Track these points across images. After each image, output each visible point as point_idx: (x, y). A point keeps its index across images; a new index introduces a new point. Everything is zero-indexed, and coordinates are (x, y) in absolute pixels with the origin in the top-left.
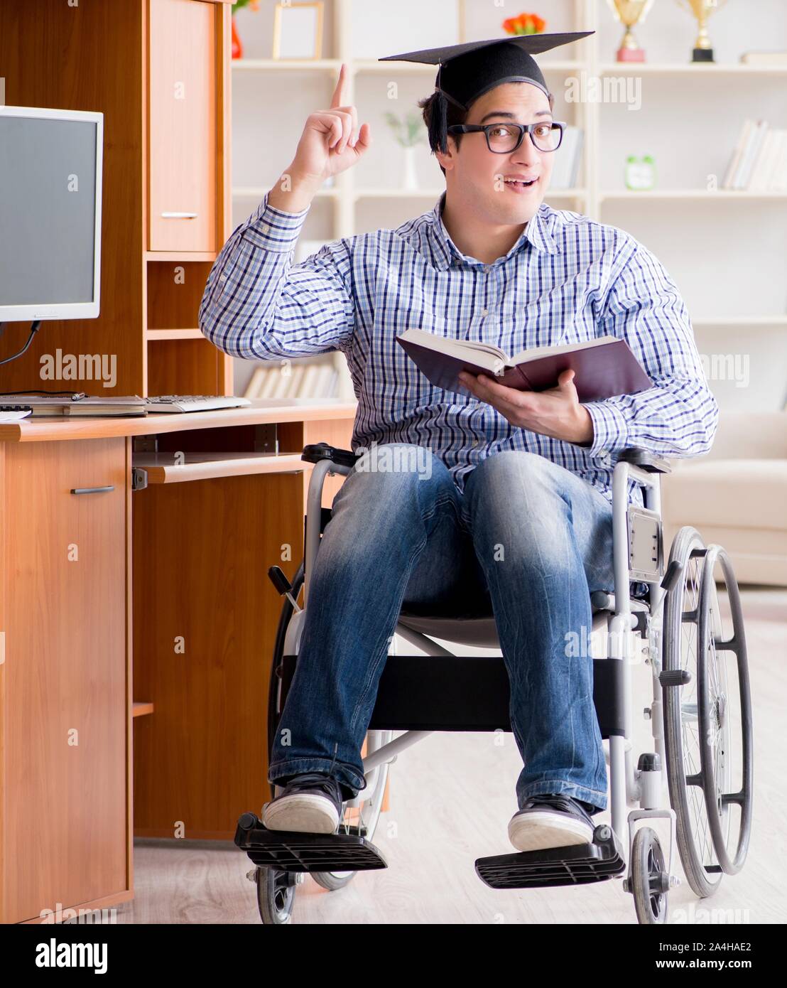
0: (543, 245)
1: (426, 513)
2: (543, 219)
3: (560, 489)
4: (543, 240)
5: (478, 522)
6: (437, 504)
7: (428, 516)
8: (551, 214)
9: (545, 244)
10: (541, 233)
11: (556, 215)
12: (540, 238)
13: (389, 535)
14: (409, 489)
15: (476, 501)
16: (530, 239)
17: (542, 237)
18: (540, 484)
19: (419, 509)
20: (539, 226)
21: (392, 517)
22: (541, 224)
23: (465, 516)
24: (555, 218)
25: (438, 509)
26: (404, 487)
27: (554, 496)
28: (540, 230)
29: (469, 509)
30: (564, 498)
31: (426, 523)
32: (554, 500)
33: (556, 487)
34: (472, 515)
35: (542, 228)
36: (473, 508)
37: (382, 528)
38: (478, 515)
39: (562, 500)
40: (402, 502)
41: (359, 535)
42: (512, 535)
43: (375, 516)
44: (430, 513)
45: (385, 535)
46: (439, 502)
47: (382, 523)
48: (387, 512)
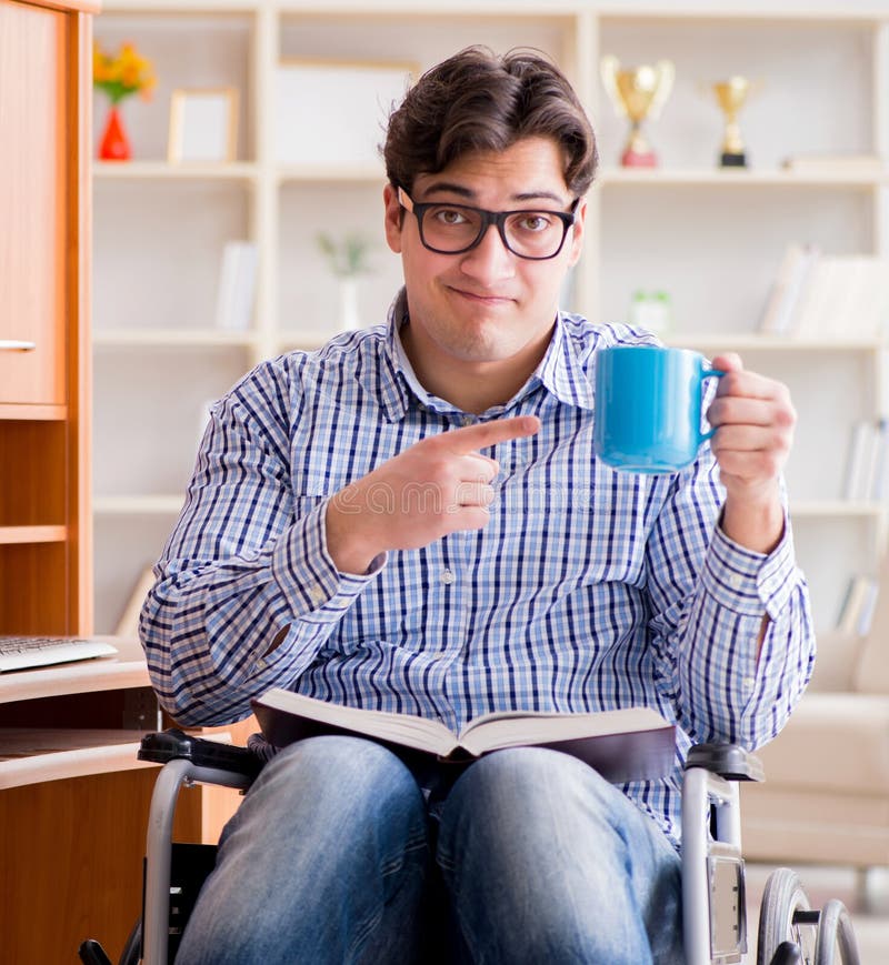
0: (569, 392)
1: (387, 864)
2: (575, 340)
3: (613, 818)
4: (571, 382)
5: (467, 867)
6: (407, 847)
7: (391, 869)
8: (589, 332)
9: (573, 389)
10: (569, 368)
11: (597, 334)
12: (566, 378)
13: (323, 898)
14: (361, 819)
15: (466, 832)
16: (548, 383)
17: (570, 375)
18: (581, 805)
19: (377, 855)
20: (566, 354)
21: (330, 865)
22: (571, 349)
23: (443, 858)
24: (596, 339)
25: (407, 857)
26: (354, 815)
27: (604, 827)
28: (567, 361)
29: (451, 846)
30: (620, 832)
31: (387, 880)
32: (604, 835)
33: (607, 813)
34: (457, 857)
35: (572, 357)
36: (459, 843)
37: (312, 884)
38: (468, 854)
39: (615, 835)
40: (349, 842)
41: (270, 894)
42: (531, 891)
43: (301, 862)
44: (394, 864)
45: (315, 898)
46: (410, 846)
47: (313, 876)
48: (321, 856)
